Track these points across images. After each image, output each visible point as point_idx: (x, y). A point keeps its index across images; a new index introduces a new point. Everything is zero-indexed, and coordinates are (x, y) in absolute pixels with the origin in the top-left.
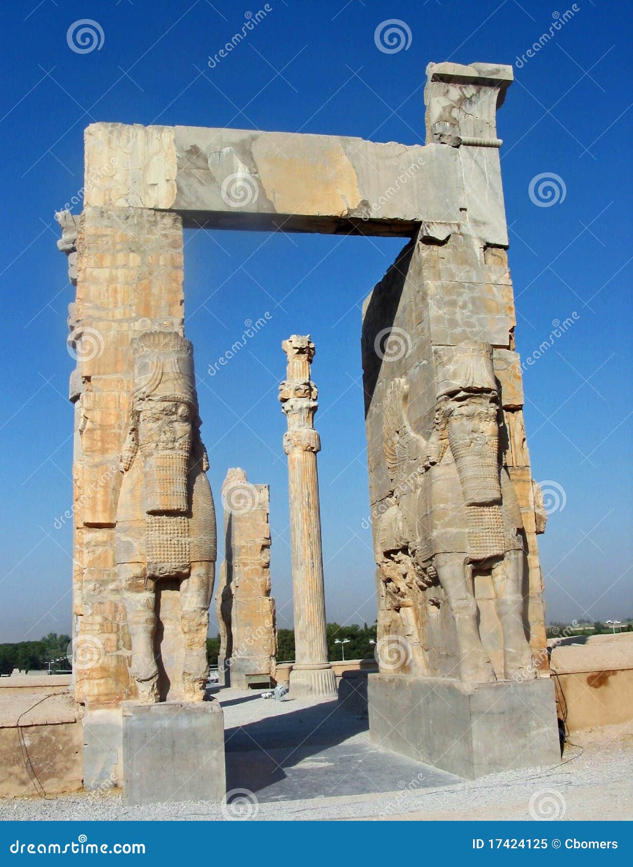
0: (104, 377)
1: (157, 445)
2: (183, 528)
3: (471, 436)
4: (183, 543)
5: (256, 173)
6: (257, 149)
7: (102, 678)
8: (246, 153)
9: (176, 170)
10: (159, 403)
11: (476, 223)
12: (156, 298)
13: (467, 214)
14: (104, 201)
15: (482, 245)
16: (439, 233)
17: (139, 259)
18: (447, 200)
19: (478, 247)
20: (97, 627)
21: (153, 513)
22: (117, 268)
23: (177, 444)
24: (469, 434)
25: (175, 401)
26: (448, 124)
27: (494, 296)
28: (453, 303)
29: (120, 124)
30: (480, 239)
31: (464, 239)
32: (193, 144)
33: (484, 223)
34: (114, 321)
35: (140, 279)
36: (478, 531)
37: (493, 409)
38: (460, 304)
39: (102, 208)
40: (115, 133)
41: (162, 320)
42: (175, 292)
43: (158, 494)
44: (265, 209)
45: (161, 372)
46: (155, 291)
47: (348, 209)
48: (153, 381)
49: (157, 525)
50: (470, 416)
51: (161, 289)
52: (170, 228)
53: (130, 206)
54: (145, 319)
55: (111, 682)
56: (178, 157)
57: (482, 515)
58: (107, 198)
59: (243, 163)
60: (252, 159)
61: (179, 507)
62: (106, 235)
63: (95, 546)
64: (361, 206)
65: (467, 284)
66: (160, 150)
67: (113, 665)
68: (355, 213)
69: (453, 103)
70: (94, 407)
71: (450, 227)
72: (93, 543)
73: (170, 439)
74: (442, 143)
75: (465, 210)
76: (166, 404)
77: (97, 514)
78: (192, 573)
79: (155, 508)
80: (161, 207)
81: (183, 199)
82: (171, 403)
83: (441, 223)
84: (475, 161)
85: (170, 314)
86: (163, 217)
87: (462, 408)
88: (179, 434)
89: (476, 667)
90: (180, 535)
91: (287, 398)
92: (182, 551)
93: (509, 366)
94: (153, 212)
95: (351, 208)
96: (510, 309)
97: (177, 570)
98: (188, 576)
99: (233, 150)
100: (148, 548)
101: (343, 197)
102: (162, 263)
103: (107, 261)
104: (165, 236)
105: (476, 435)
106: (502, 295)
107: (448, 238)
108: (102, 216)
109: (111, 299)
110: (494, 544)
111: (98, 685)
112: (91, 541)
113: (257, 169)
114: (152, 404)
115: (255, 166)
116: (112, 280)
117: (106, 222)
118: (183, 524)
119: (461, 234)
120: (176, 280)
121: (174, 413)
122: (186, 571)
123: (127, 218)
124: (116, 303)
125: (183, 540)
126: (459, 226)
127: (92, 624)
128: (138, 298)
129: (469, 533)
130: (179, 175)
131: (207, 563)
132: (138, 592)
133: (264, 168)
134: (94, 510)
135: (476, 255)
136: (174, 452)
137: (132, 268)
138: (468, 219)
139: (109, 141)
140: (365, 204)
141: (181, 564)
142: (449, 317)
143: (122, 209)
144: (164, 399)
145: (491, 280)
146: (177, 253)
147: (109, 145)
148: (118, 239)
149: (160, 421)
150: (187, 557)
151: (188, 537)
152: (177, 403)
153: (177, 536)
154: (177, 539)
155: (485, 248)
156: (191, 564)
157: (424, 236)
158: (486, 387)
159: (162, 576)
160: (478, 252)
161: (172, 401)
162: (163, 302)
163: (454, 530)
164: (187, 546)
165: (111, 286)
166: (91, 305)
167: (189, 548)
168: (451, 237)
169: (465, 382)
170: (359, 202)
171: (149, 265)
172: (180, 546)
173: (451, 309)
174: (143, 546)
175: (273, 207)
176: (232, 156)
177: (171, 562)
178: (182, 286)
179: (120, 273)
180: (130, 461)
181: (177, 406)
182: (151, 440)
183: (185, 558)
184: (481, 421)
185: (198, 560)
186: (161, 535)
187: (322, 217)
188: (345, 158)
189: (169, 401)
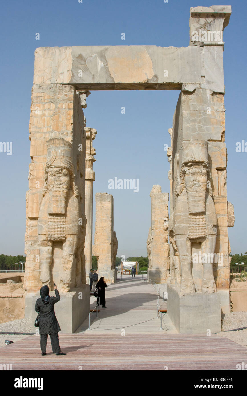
0: (38, 156)
1: (53, 186)
2: (63, 221)
3: (193, 183)
5: (107, 65)
6: (107, 54)
7: (33, 280)
8: (102, 56)
9: (72, 66)
10: (54, 168)
11: (209, 82)
12: (61, 122)
13: (205, 79)
14: (41, 82)
15: (211, 93)
16: (190, 88)
17: (54, 106)
18: (195, 72)
19: (209, 93)
20: (32, 260)
21: (51, 215)
22: (45, 110)
23: (62, 186)
24: (192, 182)
27: (215, 117)
28: (194, 121)
29: (49, 47)
30: (210, 90)
31: (202, 91)
32: (80, 54)
33: (213, 83)
34: (43, 133)
35: (54, 115)
36: (193, 225)
37: (204, 171)
38: (198, 121)
39: (40, 85)
41: (63, 132)
42: (69, 120)
43: (52, 207)
44: (110, 81)
45: (55, 155)
46: (61, 119)
48: (52, 159)
49: (53, 219)
50: (193, 174)
51: (63, 119)
52: (68, 92)
53: (51, 83)
54: (56, 132)
55: (36, 282)
56: (73, 60)
57: (196, 219)
58: (42, 80)
59: (101, 61)
60: (105, 59)
61: (61, 212)
62: (42, 96)
63: (32, 226)
64: (154, 78)
65: (202, 112)
66: (65, 58)
67: (38, 275)
68: (151, 81)
69: (201, 26)
70: (34, 169)
71: (196, 85)
72: (31, 226)
73: (59, 184)
74: (195, 45)
75: (204, 77)
76: (57, 169)
78: (67, 240)
79: (51, 212)
80: (65, 83)
81: (74, 79)
82: (59, 169)
83: (191, 83)
84: (211, 53)
85: (67, 129)
86: (65, 87)
87: (190, 170)
88: (63, 181)
89: (187, 286)
90: (61, 224)
91: (170, 155)
92: (62, 230)
93: (220, 149)
94: (61, 85)
95: (149, 78)
96: (223, 122)
97: (60, 238)
98: (65, 241)
99: (97, 55)
100: (48, 229)
101: (146, 74)
102: (64, 107)
103: (41, 107)
104: (66, 95)
105: (195, 182)
106: (219, 116)
107: (195, 90)
108: (40, 88)
109: (42, 124)
110: (200, 232)
111: (31, 282)
112: (31, 225)
113: (107, 63)
114: (52, 169)
115: (106, 62)
116: (43, 115)
117: (41, 90)
118: (63, 219)
119: (201, 88)
120: (69, 114)
121: (60, 173)
122: (64, 238)
123: (50, 88)
124: (44, 125)
125: (63, 226)
126: (200, 84)
127: (30, 258)
128: (53, 123)
129: (189, 226)
130: (73, 68)
131: (73, 235)
132: (45, 246)
133: (110, 63)
134: (32, 212)
135: (208, 98)
136: (61, 189)
137: (52, 110)
138: (205, 81)
139: (44, 55)
140: (156, 76)
141: (61, 236)
142: (192, 127)
143: (48, 85)
144: (56, 167)
145: (214, 110)
146: (71, 103)
147: (44, 57)
148: (46, 98)
149: (55, 176)
150: (64, 233)
151: (65, 224)
152: (62, 168)
153: (60, 224)
154: (60, 225)
155: (212, 94)
156: (66, 236)
157: (183, 90)
158: (201, 160)
159: (54, 240)
160: (209, 96)
161: (59, 168)
162: (64, 124)
163: (183, 225)
164: (64, 228)
165: (42, 118)
166: (34, 126)
167: (65, 229)
168: (196, 90)
169: (191, 158)
170: (153, 75)
171: (59, 108)
172: (61, 228)
173: (194, 124)
174: (47, 228)
175: (113, 80)
176: (96, 58)
177: (57, 235)
178: (72, 117)
179: (47, 112)
180: (45, 192)
181: (62, 170)
182: (51, 184)
183: (63, 233)
184: (198, 176)
185: (69, 234)
186: (54, 224)
187: (135, 83)
188: (148, 55)
189: (58, 168)
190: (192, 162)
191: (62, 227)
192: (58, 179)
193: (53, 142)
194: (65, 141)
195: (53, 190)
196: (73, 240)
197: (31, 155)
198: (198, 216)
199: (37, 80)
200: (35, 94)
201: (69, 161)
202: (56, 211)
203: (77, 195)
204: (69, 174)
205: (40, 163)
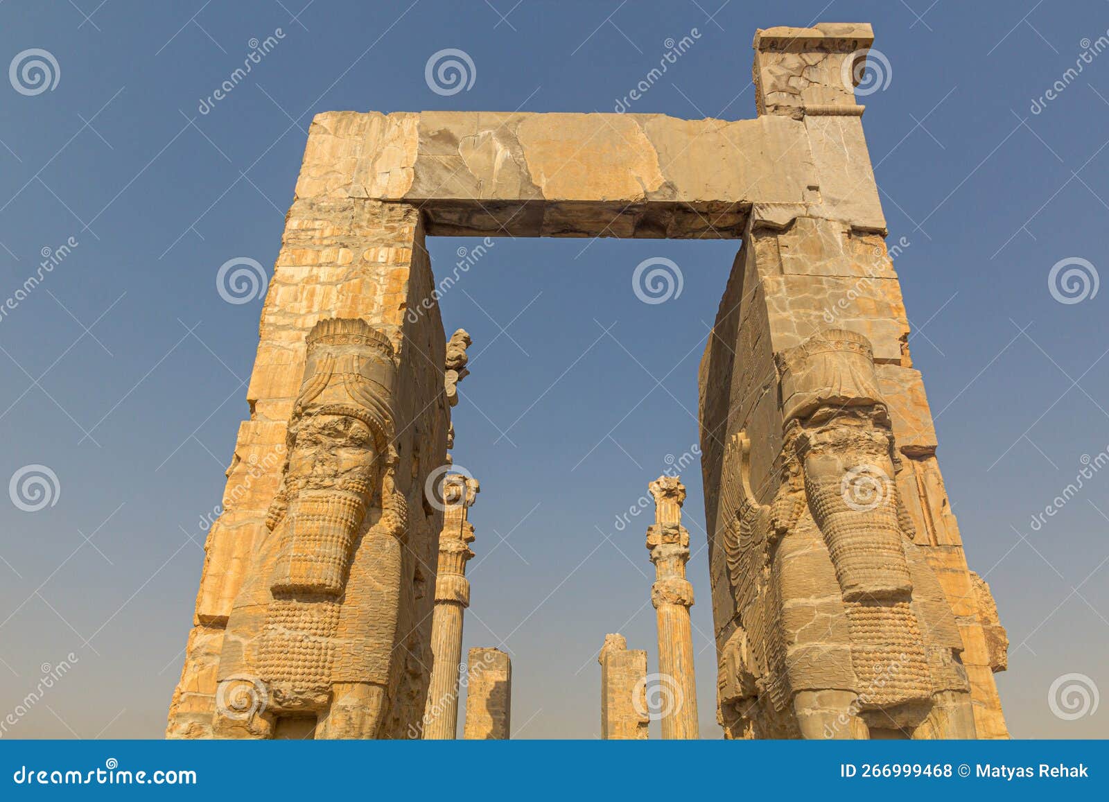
0: (275, 401)
1: (308, 482)
2: (328, 619)
4: (323, 645)
5: (521, 156)
6: (523, 132)
8: (508, 138)
9: (416, 156)
10: (320, 416)
11: (833, 202)
13: (820, 193)
14: (318, 192)
15: (844, 229)
16: (779, 216)
17: (352, 254)
18: (789, 177)
19: (839, 231)
21: (282, 592)
22: (320, 265)
23: (339, 481)
24: (840, 475)
25: (343, 415)
26: (785, 94)
27: (870, 293)
28: (804, 303)
29: (353, 112)
31: (817, 222)
32: (442, 129)
33: (846, 202)
35: (348, 279)
37: (880, 437)
38: (815, 303)
39: (312, 199)
40: (344, 123)
42: (395, 294)
43: (292, 558)
44: (531, 196)
45: (329, 373)
47: (646, 193)
48: (315, 386)
49: (285, 613)
51: (375, 291)
52: (399, 220)
53: (349, 197)
56: (421, 143)
57: (878, 619)
58: (322, 189)
59: (505, 146)
60: (518, 144)
61: (321, 581)
62: (314, 230)
63: (207, 654)
64: (663, 188)
65: (824, 279)
66: (398, 137)
68: (655, 197)
69: (790, 71)
70: (252, 443)
71: (795, 209)
72: (204, 650)
73: (329, 472)
74: (779, 115)
75: (816, 188)
76: (329, 419)
77: (220, 601)
78: (334, 706)
79: (284, 582)
80: (391, 196)
81: (420, 188)
82: (336, 418)
83: (780, 204)
84: (828, 133)
86: (392, 209)
87: (826, 433)
88: (345, 465)
90: (320, 632)
92: (318, 660)
93: (905, 388)
94: (380, 203)
95: (649, 191)
96: (898, 309)
97: (303, 697)
98: (326, 708)
99: (493, 133)
100: (261, 653)
101: (639, 179)
102: (381, 259)
103: (310, 257)
104: (391, 228)
106: (883, 291)
107: (794, 221)
108: (312, 208)
109: (304, 303)
110: (908, 676)
112: (202, 647)
113: (523, 153)
114: (310, 421)
115: (521, 149)
116: (310, 280)
117: (315, 214)
118: (329, 613)
119: (811, 217)
120: (398, 279)
121: (339, 434)
122: (322, 698)
123: (344, 210)
124: (310, 307)
125: (324, 641)
126: (807, 207)
128: (341, 301)
129: (854, 652)
130: (418, 161)
131: (365, 686)
133: (533, 152)
134: (217, 598)
135: (836, 242)
136: (334, 492)
137: (340, 266)
138: (821, 199)
139: (336, 130)
140: (670, 186)
141: (312, 685)
142: (797, 321)
143: (340, 200)
144: (326, 412)
145: (863, 272)
146: (405, 247)
147: (335, 133)
148: (327, 233)
149: (319, 446)
150: (326, 671)
151: (334, 636)
152: (348, 418)
153: (315, 634)
154: (313, 638)
155: (849, 233)
156: (335, 686)
157: (756, 221)
158: (865, 396)
159: (278, 707)
160: (839, 238)
161: (338, 414)
162: (375, 306)
163: (825, 646)
164: (330, 652)
165: (308, 287)
166: (276, 310)
167: (333, 656)
168: (797, 223)
169: (828, 389)
170: (661, 183)
171: (364, 262)
172: (316, 651)
173: (802, 311)
174: (254, 650)
175: (540, 193)
176: (491, 139)
177: (295, 681)
178: (407, 287)
179: (323, 273)
180: (278, 515)
181: (347, 423)
182: (300, 475)
183: (323, 674)
184: (861, 453)
185: (347, 679)
186: (288, 632)
187: (608, 202)
188: (642, 136)
189: (334, 414)
190: (833, 402)
191: (320, 649)
192: (325, 455)
193: (328, 330)
194: (371, 330)
195: (302, 495)
196: (363, 707)
197: (251, 395)
198: (884, 609)
199: (306, 186)
200: (293, 224)
201: (378, 396)
202: (305, 575)
203: (397, 528)
204: (375, 441)
205: (278, 422)
